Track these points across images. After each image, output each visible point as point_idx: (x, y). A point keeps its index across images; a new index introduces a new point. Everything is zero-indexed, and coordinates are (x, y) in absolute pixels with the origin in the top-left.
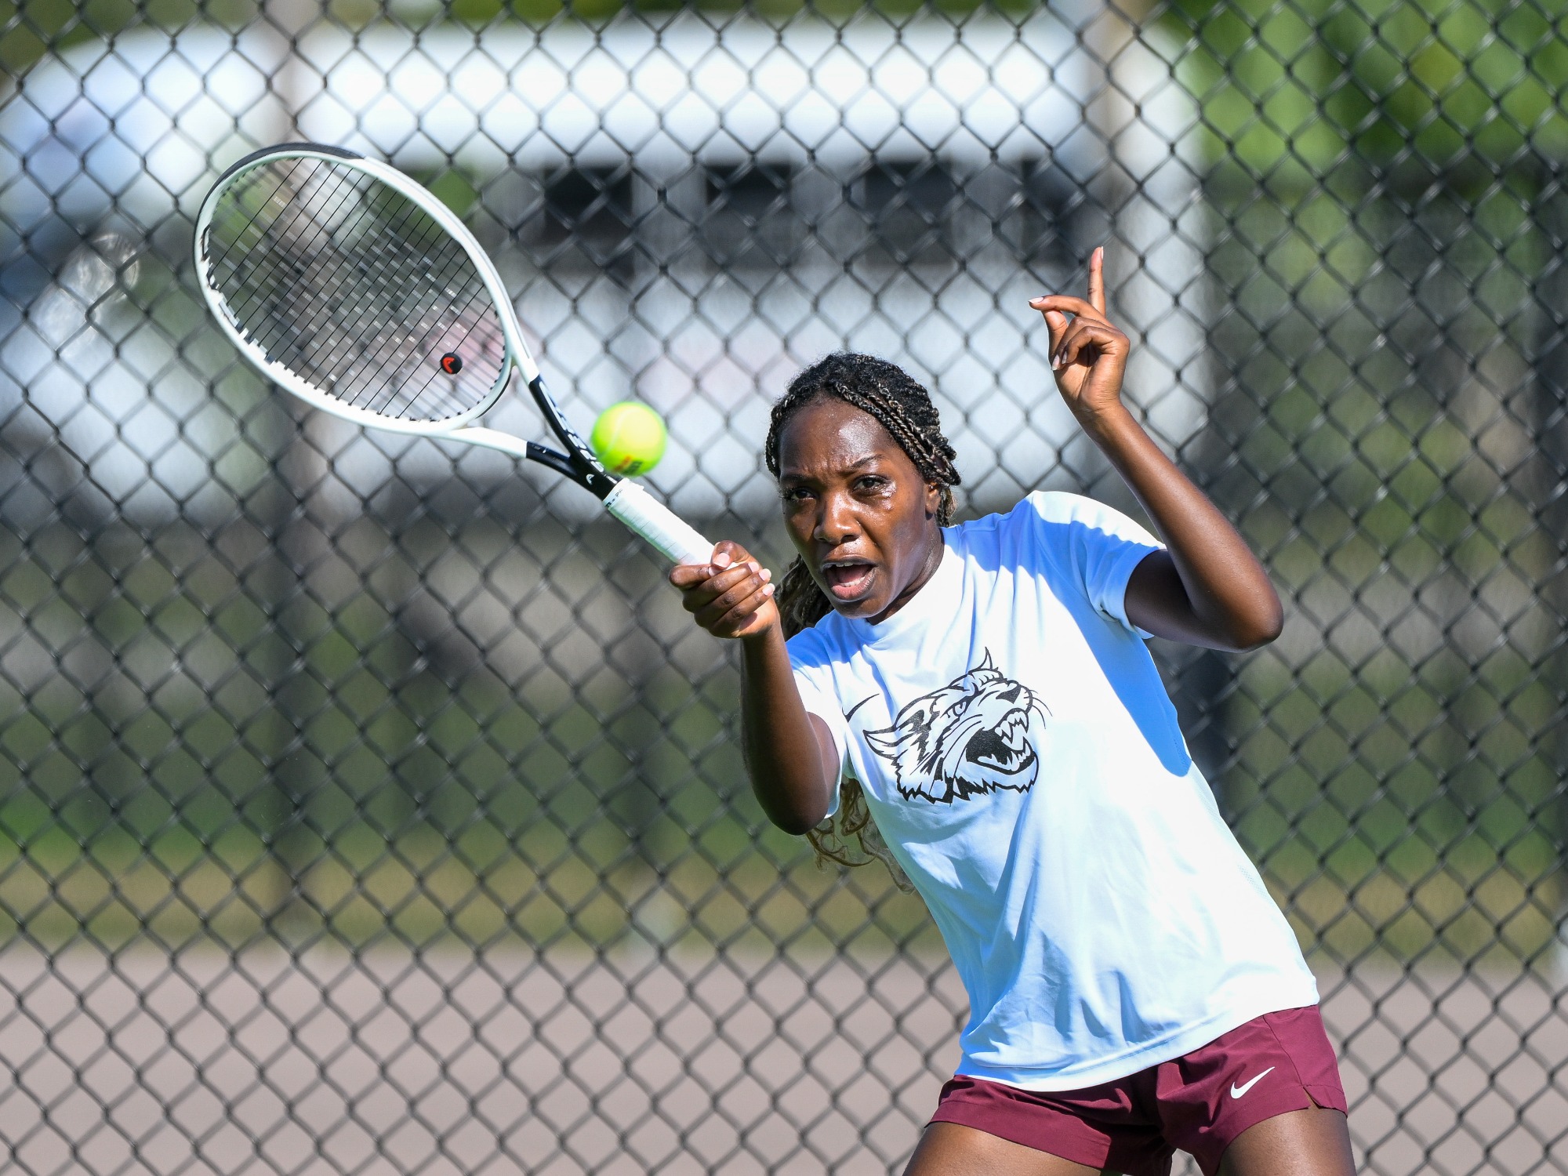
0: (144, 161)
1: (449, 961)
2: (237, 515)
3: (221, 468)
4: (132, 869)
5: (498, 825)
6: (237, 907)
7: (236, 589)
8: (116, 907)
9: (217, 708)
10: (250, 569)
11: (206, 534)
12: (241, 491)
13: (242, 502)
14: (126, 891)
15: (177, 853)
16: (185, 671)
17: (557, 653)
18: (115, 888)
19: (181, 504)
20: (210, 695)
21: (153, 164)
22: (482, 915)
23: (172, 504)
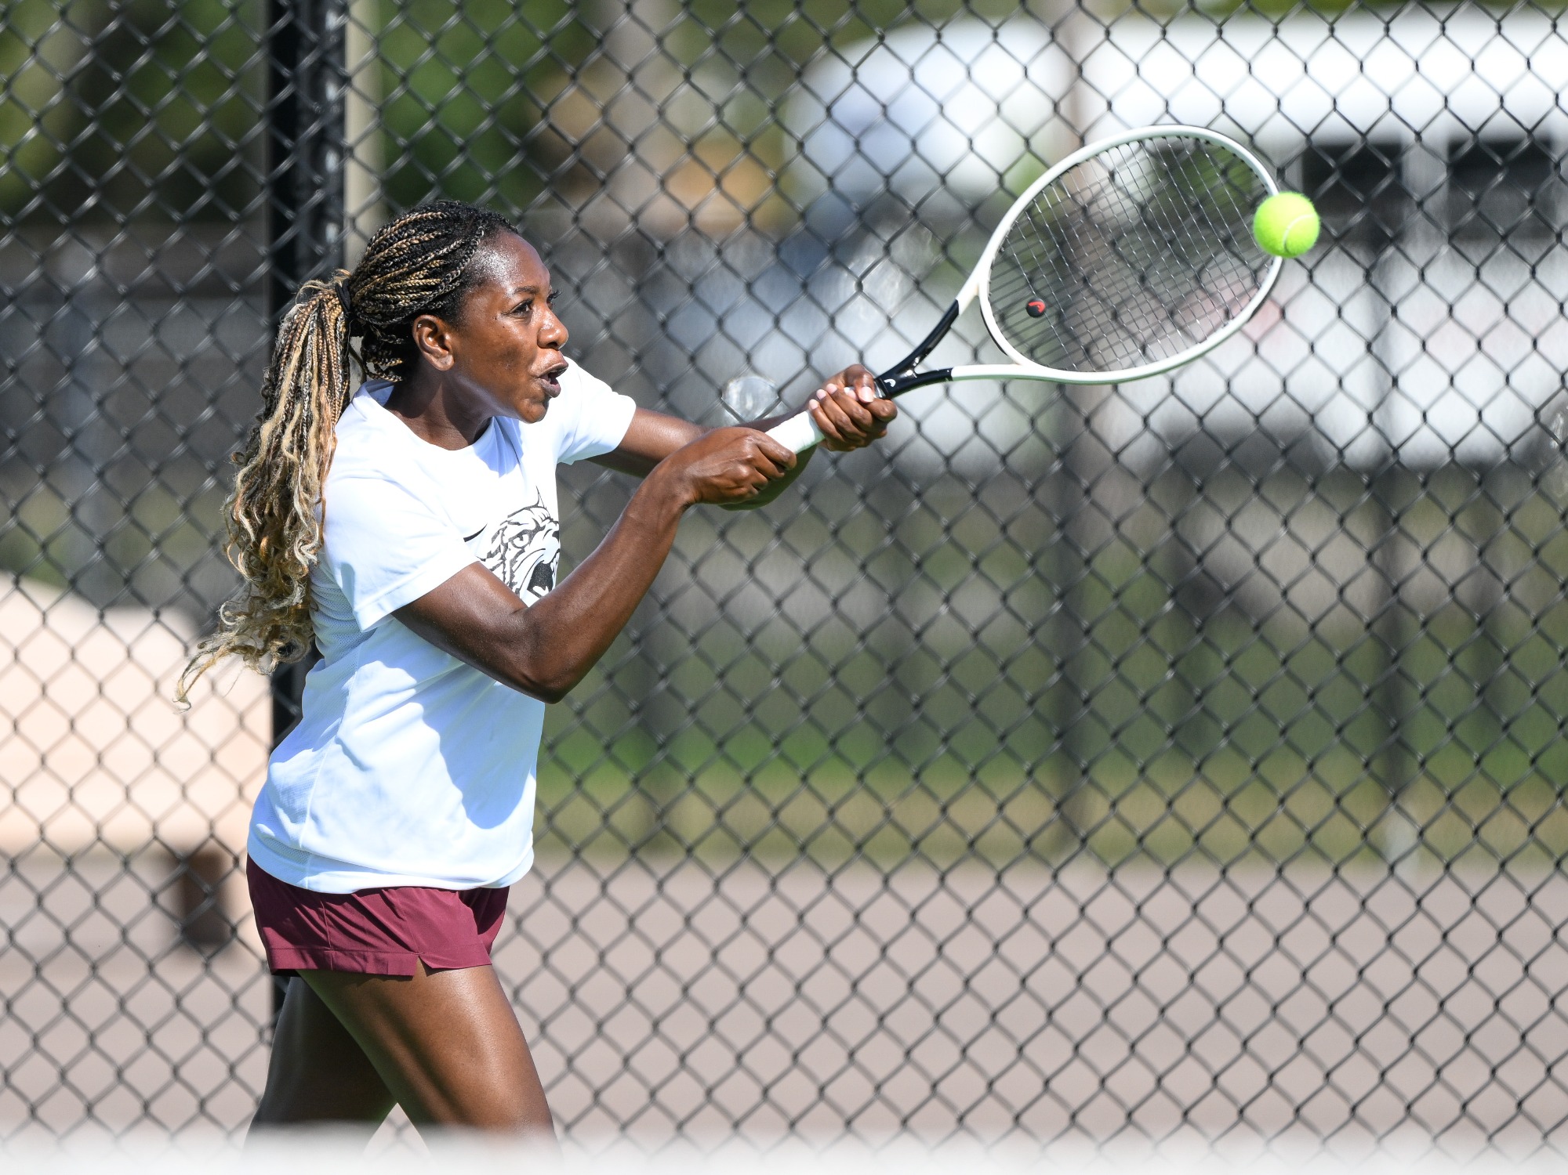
0: (914, 143)
1: (1196, 878)
2: (999, 468)
3: (984, 427)
4: (904, 795)
5: (1242, 753)
6: (1000, 829)
7: (998, 537)
8: (888, 830)
9: (981, 646)
10: (1012, 519)
11: (972, 486)
12: (1003, 448)
13: (1004, 458)
14: (898, 816)
15: (944, 780)
16: (952, 612)
17: (1294, 595)
18: (888, 813)
19: (948, 459)
20: (976, 635)
21: (922, 145)
22: (1228, 836)
23: (940, 459)
